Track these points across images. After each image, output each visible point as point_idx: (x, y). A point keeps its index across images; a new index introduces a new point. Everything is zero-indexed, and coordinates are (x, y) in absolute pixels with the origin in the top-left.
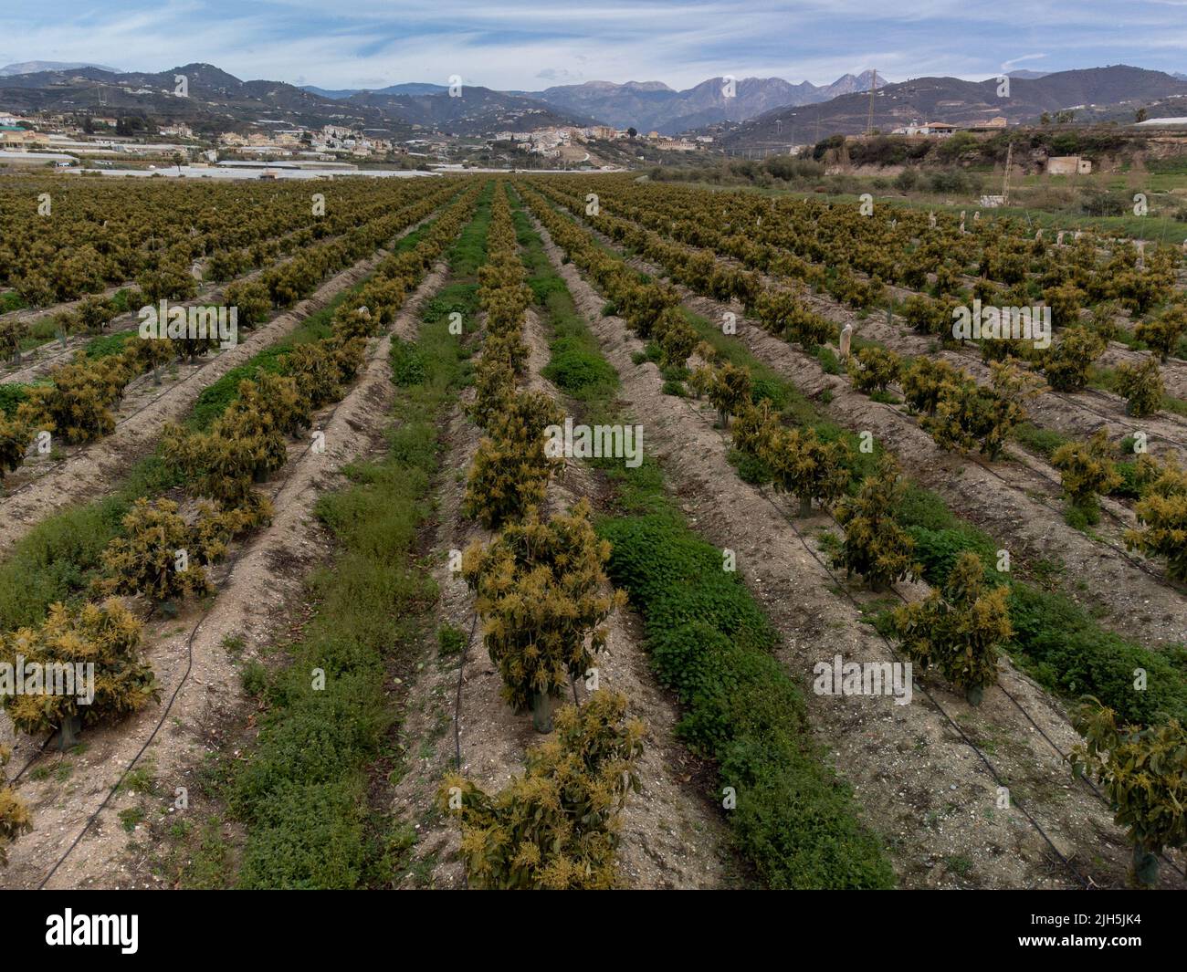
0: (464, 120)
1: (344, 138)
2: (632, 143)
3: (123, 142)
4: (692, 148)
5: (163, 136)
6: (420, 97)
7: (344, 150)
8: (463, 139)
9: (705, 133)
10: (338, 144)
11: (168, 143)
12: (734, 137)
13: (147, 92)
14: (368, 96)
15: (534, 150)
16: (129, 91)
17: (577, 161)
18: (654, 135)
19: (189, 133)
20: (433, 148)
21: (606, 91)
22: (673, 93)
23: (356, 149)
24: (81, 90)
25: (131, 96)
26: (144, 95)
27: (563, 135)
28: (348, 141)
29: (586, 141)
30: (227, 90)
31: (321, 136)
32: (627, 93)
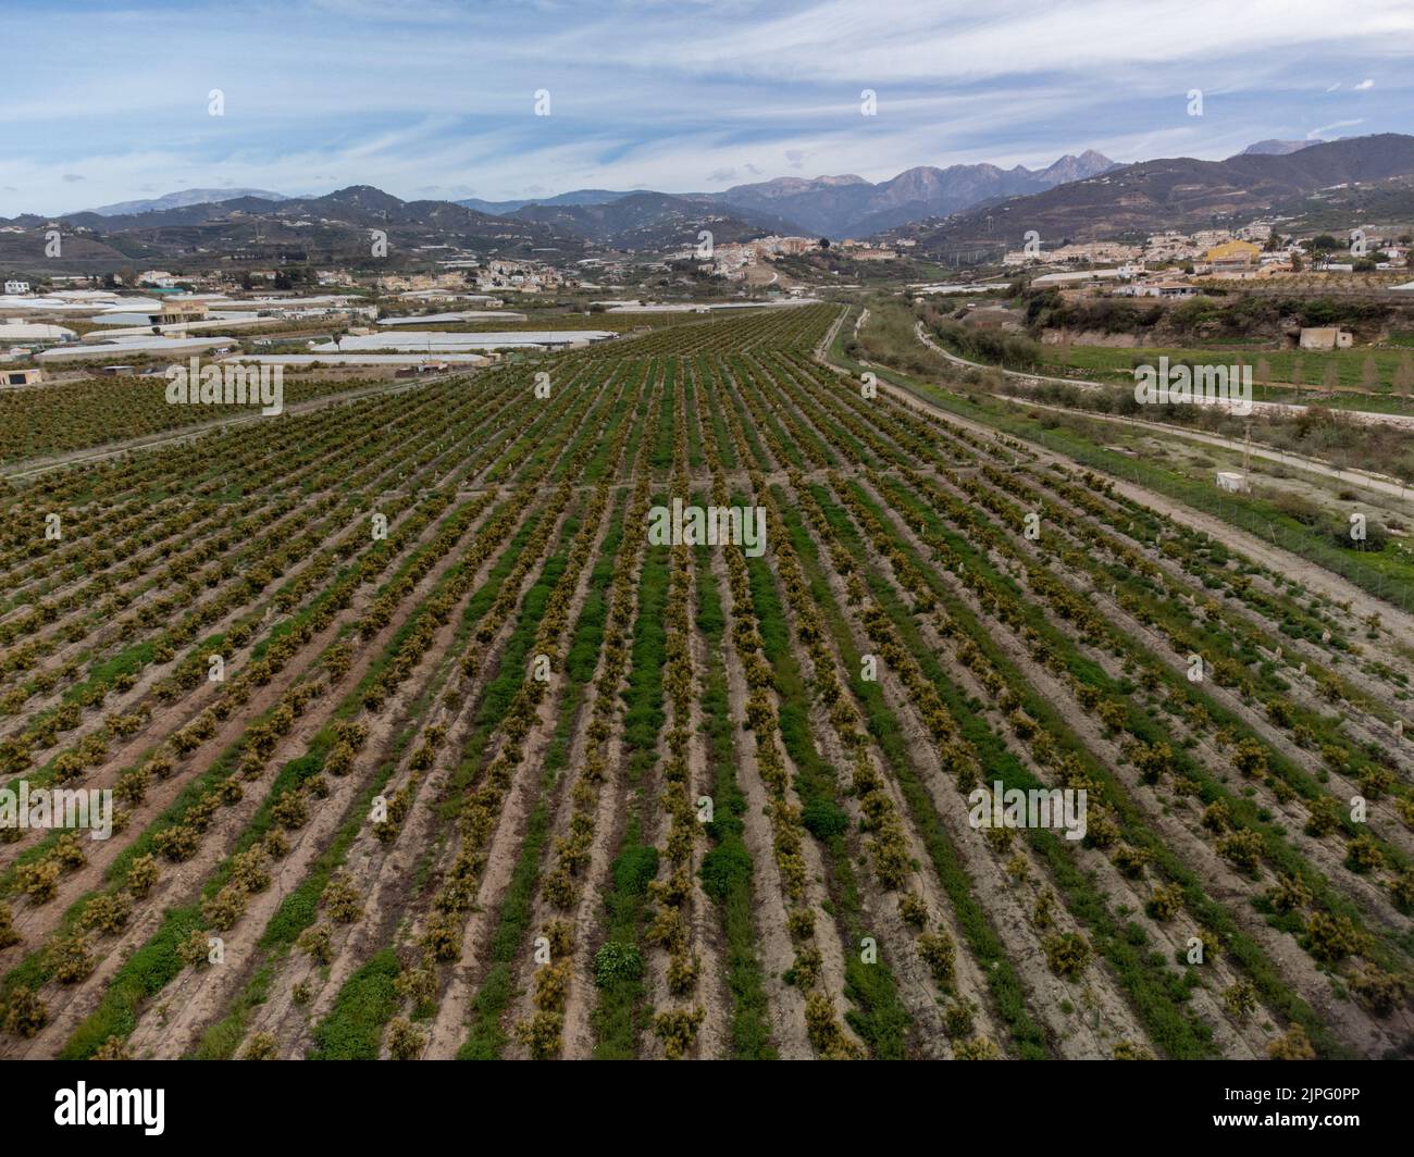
0: (640, 231)
1: (512, 274)
2: (824, 255)
3: (281, 297)
4: (892, 256)
5: (322, 287)
6: (592, 207)
7: (511, 288)
8: (639, 256)
9: (907, 233)
10: (505, 281)
11: (326, 293)
12: (939, 237)
13: (306, 223)
14: (536, 210)
15: (717, 272)
16: (287, 223)
17: (763, 283)
18: (849, 243)
19: (349, 279)
20: (607, 269)
21: (794, 187)
22: (870, 187)
23: (524, 286)
24: (238, 225)
25: (290, 229)
26: (303, 227)
27: (747, 253)
28: (516, 277)
29: (773, 258)
30: (388, 213)
31: (486, 273)
32: (818, 189)
